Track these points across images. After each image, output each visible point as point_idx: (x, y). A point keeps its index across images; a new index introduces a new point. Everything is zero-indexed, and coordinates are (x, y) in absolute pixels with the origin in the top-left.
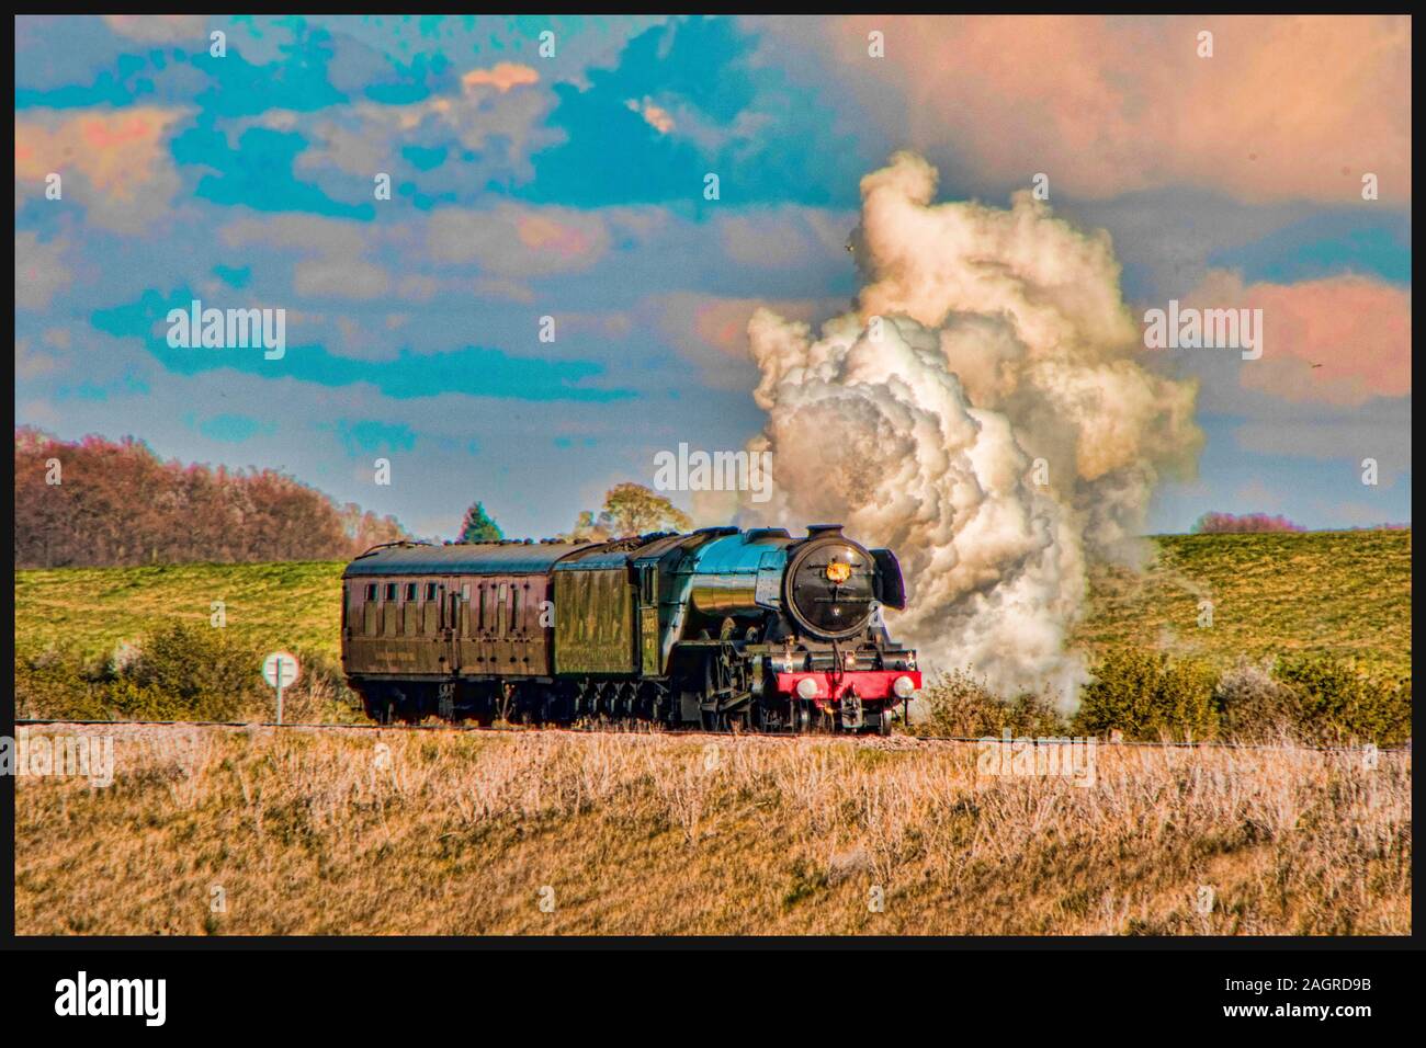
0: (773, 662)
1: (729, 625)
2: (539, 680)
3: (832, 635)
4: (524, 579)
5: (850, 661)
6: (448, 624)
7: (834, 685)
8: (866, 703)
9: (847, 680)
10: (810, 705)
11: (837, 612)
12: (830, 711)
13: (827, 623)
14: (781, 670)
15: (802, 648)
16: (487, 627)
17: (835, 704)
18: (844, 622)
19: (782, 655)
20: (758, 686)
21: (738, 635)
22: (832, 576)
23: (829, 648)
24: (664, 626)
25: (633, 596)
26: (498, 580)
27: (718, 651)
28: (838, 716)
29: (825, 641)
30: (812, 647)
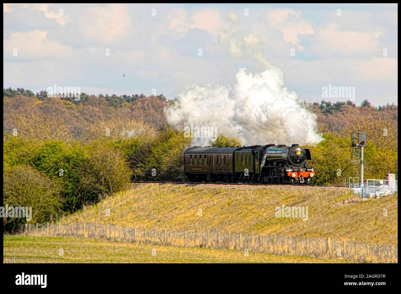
0: (286, 170)
1: (275, 163)
2: (231, 174)
3: (297, 165)
4: (227, 154)
5: (301, 170)
6: (209, 162)
7: (299, 175)
8: (304, 178)
9: (301, 174)
10: (294, 179)
11: (298, 161)
12: (298, 180)
13: (296, 163)
14: (288, 172)
15: (292, 168)
16: (219, 163)
17: (299, 178)
18: (300, 163)
19: (288, 169)
20: (283, 175)
21: (278, 165)
22: (297, 154)
23: (297, 167)
24: (260, 163)
25: (253, 158)
26: (221, 154)
27: (273, 168)
28: (299, 180)
29: (296, 166)
30: (294, 167)
